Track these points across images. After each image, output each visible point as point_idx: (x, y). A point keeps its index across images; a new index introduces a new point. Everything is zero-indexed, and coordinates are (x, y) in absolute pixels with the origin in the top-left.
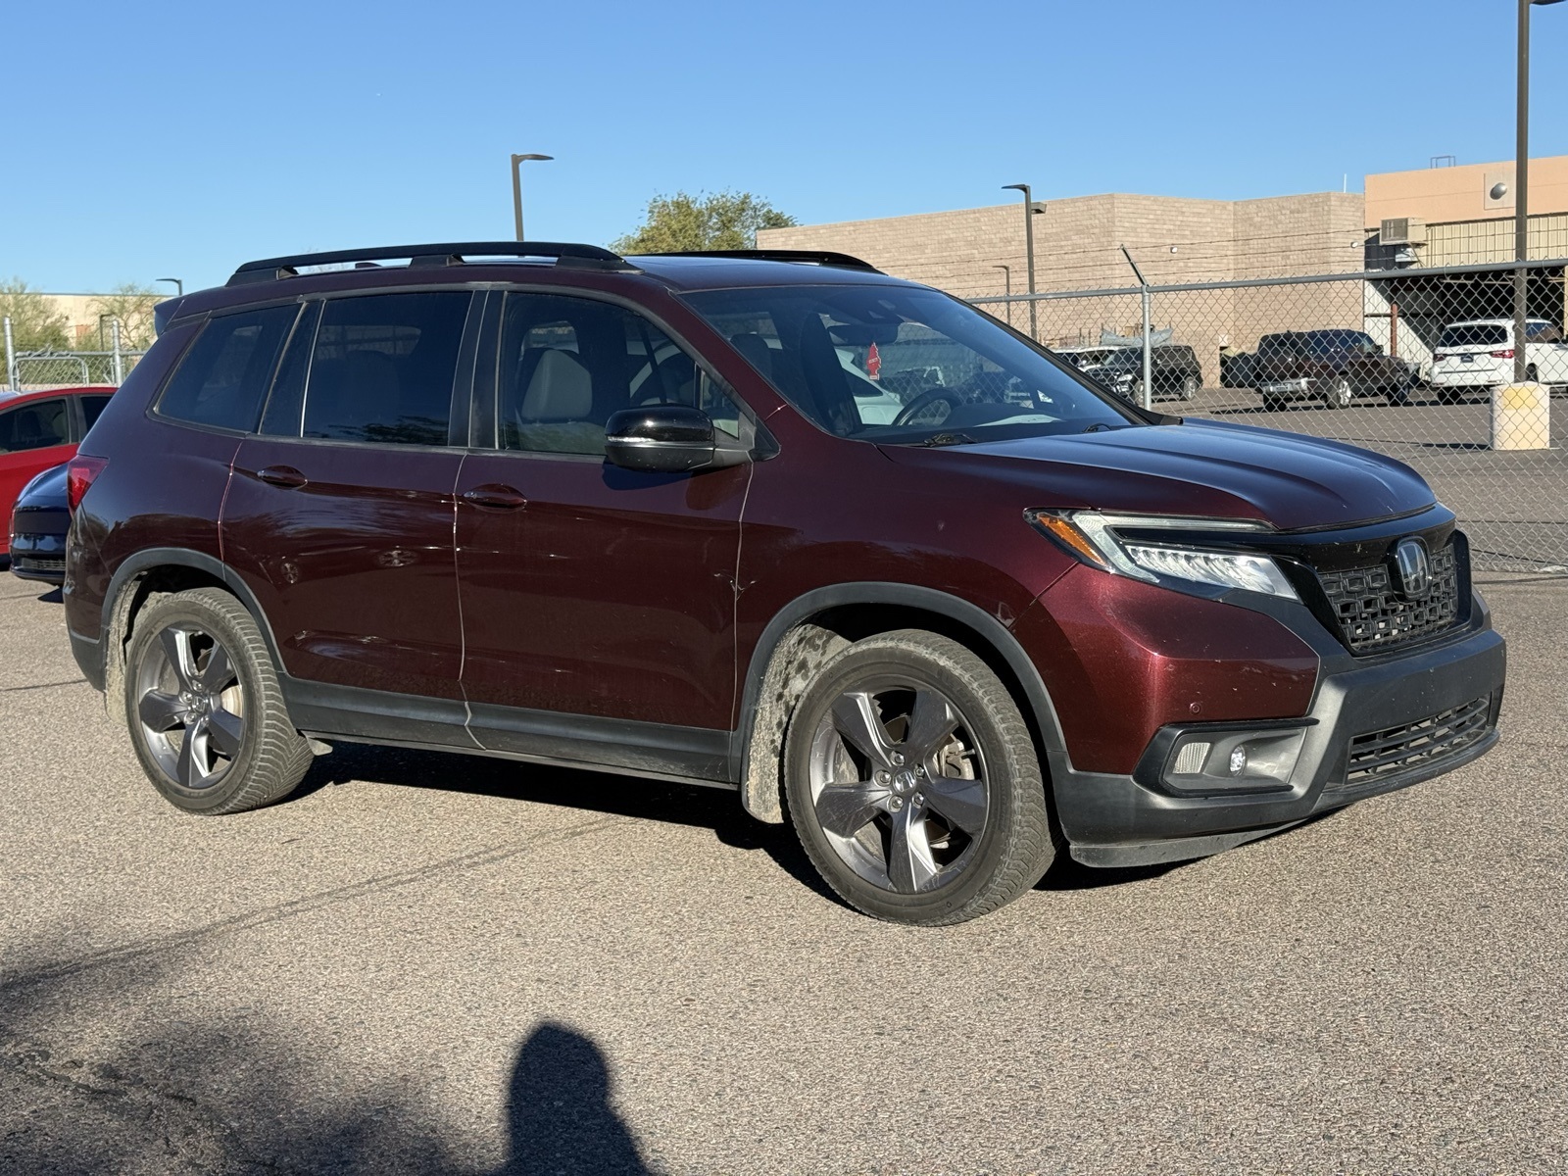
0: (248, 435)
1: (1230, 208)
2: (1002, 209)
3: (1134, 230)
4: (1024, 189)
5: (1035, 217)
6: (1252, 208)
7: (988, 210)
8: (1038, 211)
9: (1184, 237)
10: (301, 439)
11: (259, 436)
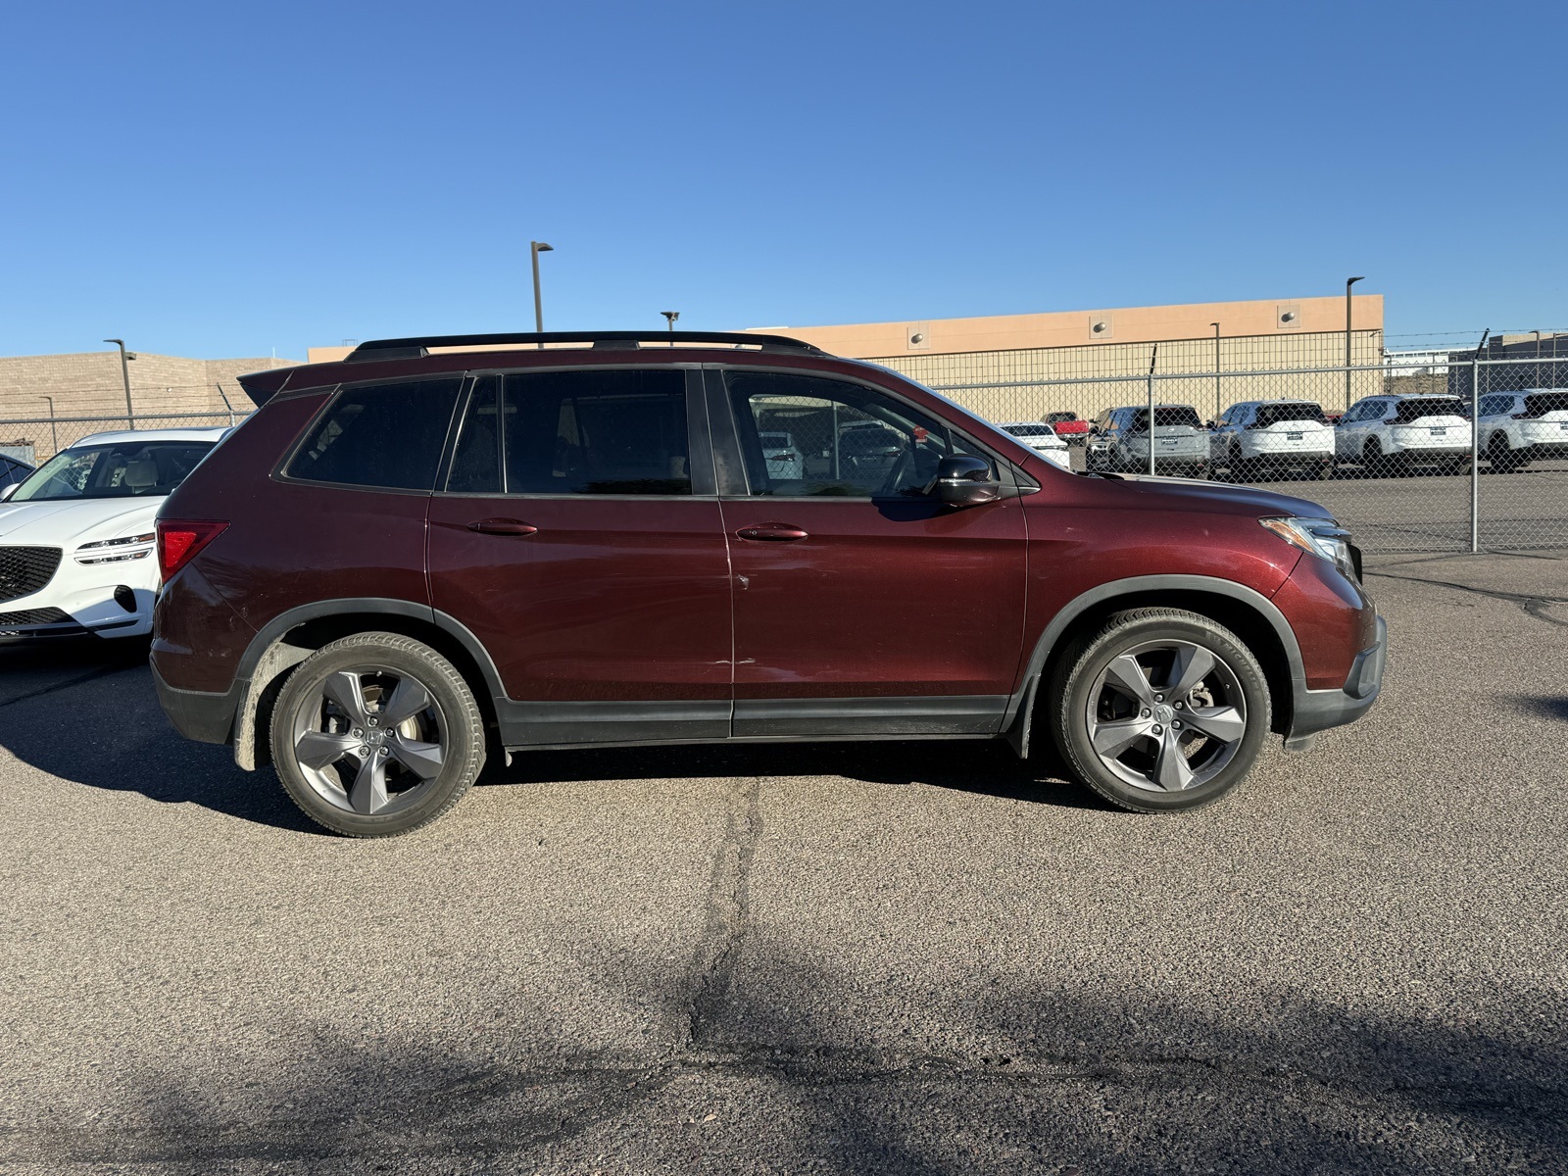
0: (437, 494)
1: (204, 364)
2: (38, 358)
3: (142, 376)
4: (120, 343)
5: (128, 362)
6: (219, 365)
7: (27, 359)
8: (131, 358)
9: (175, 382)
10: (505, 494)
11: (445, 494)
